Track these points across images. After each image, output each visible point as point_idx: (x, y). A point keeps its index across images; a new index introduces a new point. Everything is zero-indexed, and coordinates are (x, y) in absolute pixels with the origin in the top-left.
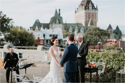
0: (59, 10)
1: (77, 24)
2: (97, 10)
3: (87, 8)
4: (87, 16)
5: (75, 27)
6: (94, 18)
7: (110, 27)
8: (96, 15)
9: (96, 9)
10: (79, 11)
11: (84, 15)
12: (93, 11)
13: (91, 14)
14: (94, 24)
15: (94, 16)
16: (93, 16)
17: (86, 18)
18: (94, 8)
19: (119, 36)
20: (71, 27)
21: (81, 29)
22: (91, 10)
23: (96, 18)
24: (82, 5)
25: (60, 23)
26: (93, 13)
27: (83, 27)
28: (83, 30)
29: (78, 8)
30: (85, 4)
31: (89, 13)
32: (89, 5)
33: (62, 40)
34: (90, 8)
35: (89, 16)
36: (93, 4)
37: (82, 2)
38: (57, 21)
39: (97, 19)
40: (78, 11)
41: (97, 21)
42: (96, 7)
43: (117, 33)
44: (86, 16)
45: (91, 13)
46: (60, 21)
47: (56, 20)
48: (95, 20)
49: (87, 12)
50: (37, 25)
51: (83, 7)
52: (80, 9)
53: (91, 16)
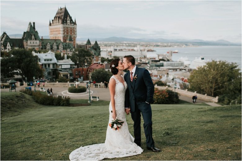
0: (34, 23)
1: (55, 40)
2: (76, 24)
3: (65, 21)
4: (65, 30)
5: (54, 43)
6: (73, 33)
7: (89, 42)
8: (75, 30)
9: (75, 23)
10: (54, 24)
11: (62, 29)
12: (71, 25)
13: (69, 29)
14: (73, 40)
15: (73, 31)
16: (71, 31)
17: (64, 34)
18: (72, 22)
19: (98, 52)
20: (48, 44)
21: (60, 46)
22: (69, 25)
23: (75, 33)
24: (59, 18)
25: (36, 39)
26: (71, 28)
27: (62, 43)
28: (62, 47)
29: (53, 20)
30: (63, 17)
31: (67, 28)
32: (67, 18)
34: (69, 22)
35: (67, 30)
36: (70, 18)
37: (57, 14)
38: (33, 37)
39: (76, 34)
40: (53, 23)
41: (76, 37)
42: (74, 21)
43: (95, 49)
44: (64, 31)
45: (69, 27)
46: (36, 36)
47: (32, 36)
48: (73, 35)
49: (64, 26)
50: (9, 42)
51: (60, 21)
52: (56, 21)
53: (69, 31)
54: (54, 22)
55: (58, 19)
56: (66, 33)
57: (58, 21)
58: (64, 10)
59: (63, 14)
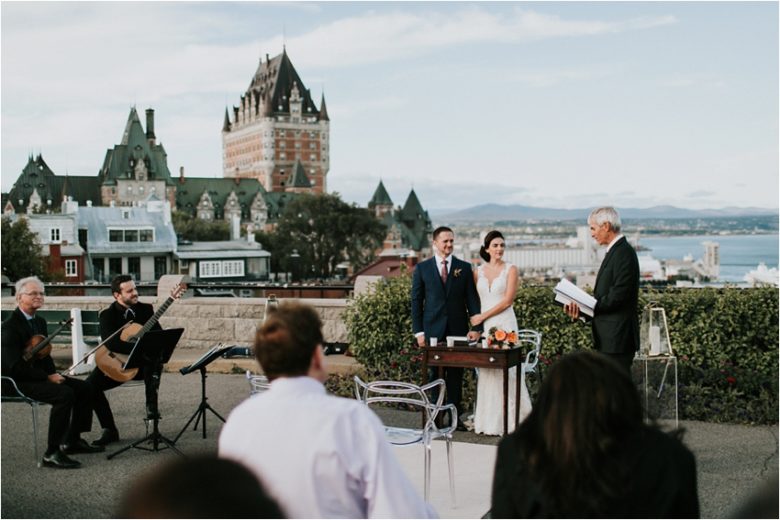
0: (150, 113)
1: (238, 183)
2: (327, 119)
3: (280, 108)
4: (282, 144)
5: (229, 195)
6: (313, 156)
7: (382, 195)
8: (322, 141)
9: (322, 116)
10: (241, 123)
11: (267, 140)
12: (306, 123)
13: (297, 137)
14: (312, 182)
15: (312, 146)
16: (306, 145)
17: (276, 157)
18: (309, 109)
19: (420, 235)
20: (206, 195)
21: (255, 205)
22: (296, 121)
23: (323, 153)
24: (258, 95)
25: (151, 176)
26: (306, 134)
27: (265, 194)
28: (262, 210)
29: (236, 110)
30: (272, 93)
31: (290, 133)
32: (289, 96)
33: (171, 254)
34: (296, 108)
35: (291, 144)
36: (305, 94)
37: (253, 83)
38: (141, 167)
39: (326, 160)
40: (237, 120)
41: (327, 170)
42: (319, 108)
43: (410, 224)
44: (276, 144)
45: (299, 131)
46: (153, 164)
47: (135, 162)
48: (315, 164)
49: (278, 125)
50: (38, 187)
51: (261, 106)
52: (247, 111)
53: (297, 145)
54: (240, 113)
55: (253, 100)
56: (282, 155)
57: (253, 109)
58: (277, 65)
59: (274, 80)
